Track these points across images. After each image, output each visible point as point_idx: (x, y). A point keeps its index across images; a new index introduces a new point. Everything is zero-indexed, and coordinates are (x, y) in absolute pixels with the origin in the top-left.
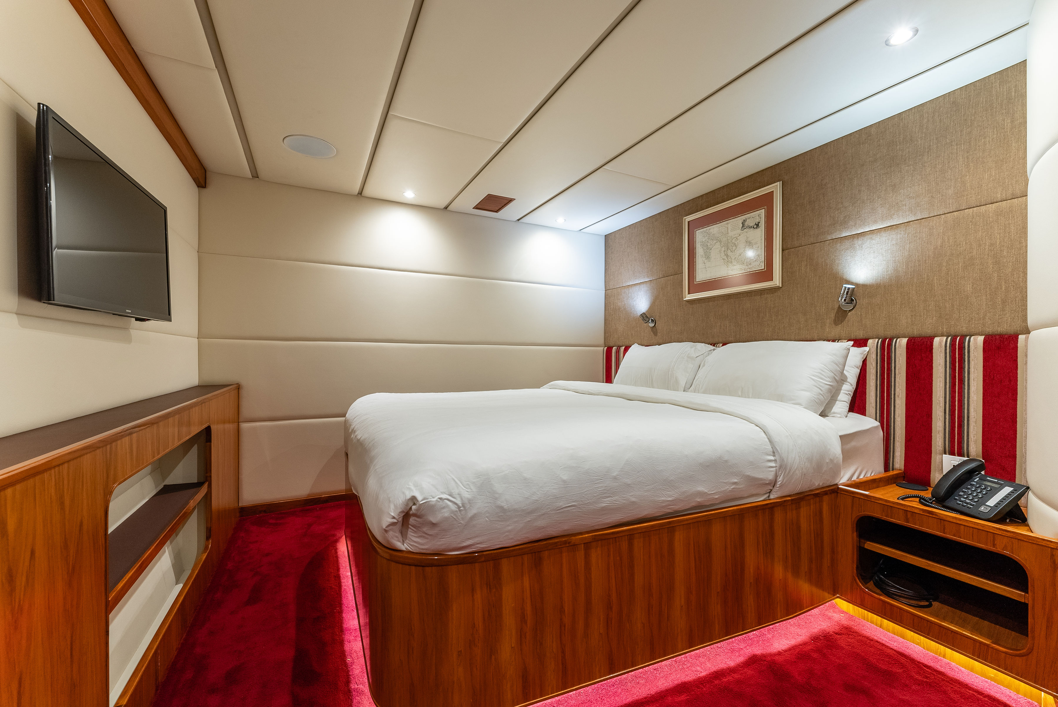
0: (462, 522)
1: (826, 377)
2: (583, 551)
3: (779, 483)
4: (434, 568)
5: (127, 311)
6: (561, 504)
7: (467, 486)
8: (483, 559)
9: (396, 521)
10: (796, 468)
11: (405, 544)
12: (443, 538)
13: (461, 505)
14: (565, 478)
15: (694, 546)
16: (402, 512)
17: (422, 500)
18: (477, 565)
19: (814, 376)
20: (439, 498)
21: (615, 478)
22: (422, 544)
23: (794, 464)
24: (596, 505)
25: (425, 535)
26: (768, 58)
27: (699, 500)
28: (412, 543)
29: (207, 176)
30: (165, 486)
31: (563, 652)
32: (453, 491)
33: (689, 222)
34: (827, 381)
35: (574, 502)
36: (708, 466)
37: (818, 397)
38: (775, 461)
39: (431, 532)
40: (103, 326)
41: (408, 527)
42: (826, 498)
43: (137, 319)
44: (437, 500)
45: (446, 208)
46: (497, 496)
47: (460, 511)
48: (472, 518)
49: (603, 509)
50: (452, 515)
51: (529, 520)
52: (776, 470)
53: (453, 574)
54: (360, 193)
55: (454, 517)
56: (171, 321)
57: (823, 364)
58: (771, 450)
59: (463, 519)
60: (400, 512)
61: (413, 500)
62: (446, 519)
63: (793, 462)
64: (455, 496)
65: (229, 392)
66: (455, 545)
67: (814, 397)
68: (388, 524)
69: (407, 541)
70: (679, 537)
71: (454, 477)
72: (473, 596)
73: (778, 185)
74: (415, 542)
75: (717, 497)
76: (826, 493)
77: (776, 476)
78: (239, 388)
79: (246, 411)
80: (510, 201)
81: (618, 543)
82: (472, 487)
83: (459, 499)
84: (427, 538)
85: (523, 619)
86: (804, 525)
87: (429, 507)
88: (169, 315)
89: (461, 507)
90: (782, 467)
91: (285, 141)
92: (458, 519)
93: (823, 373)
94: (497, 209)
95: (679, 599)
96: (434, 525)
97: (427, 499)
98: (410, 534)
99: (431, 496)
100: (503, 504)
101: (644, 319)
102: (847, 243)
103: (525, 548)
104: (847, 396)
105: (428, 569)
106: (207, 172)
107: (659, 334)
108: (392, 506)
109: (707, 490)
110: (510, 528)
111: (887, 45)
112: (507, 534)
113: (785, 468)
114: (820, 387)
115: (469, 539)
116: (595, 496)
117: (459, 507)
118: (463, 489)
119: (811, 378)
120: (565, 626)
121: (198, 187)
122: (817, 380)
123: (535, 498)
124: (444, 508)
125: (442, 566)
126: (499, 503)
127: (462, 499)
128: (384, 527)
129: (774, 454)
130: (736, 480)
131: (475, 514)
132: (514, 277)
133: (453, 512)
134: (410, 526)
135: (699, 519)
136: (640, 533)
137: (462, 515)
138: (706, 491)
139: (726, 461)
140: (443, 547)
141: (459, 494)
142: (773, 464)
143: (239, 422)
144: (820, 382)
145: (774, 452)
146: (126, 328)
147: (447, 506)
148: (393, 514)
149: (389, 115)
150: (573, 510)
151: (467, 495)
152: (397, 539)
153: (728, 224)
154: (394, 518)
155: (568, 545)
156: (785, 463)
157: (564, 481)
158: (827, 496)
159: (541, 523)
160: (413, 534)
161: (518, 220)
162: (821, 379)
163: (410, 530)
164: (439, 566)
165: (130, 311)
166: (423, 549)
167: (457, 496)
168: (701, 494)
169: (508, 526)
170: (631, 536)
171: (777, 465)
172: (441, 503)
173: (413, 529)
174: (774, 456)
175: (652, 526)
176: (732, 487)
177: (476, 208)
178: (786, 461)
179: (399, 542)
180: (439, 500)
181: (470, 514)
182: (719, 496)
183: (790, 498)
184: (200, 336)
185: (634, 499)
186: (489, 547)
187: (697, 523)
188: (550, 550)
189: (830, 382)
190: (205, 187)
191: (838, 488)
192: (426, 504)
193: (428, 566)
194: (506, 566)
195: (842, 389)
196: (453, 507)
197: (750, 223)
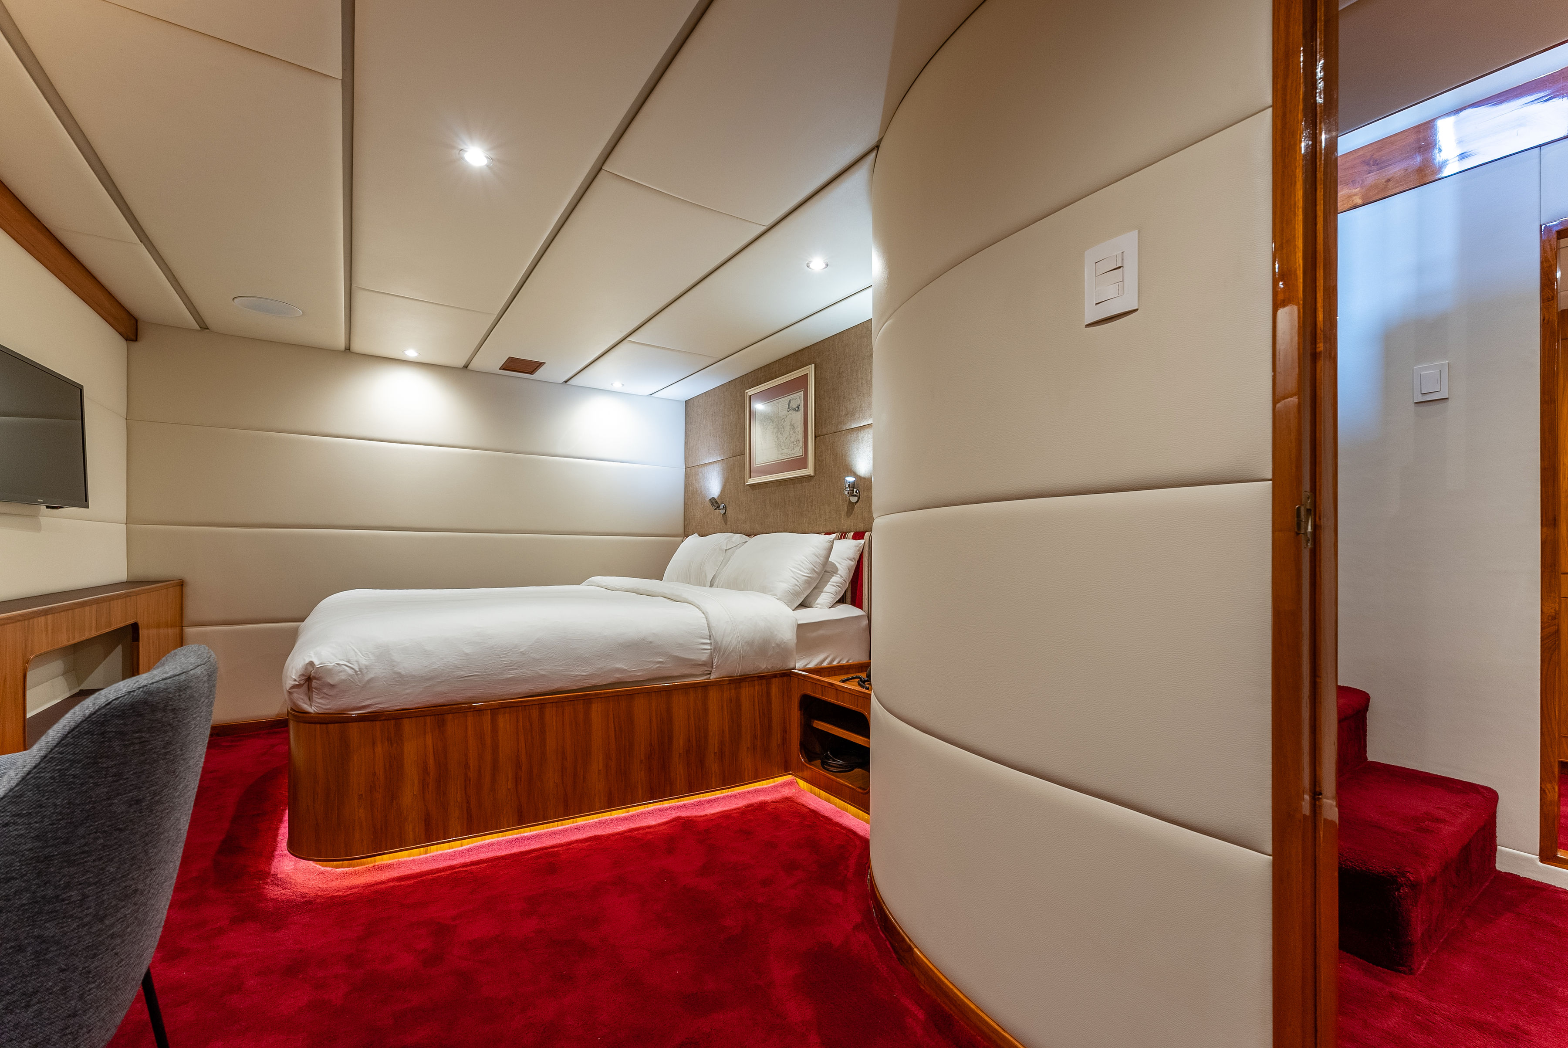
0: (359, 684)
1: (805, 569)
2: (489, 716)
3: (715, 664)
4: (336, 724)
5: (39, 500)
6: (462, 673)
7: (366, 655)
8: (383, 718)
9: (298, 683)
10: (732, 650)
11: (313, 707)
12: (342, 698)
13: (358, 670)
14: (468, 651)
15: (614, 718)
16: (303, 675)
17: (319, 665)
18: (378, 723)
19: (794, 568)
20: (337, 664)
21: (522, 653)
22: (325, 705)
23: (730, 646)
24: (501, 676)
25: (326, 696)
26: (719, 267)
27: (618, 676)
28: (317, 705)
29: (138, 327)
30: (80, 690)
31: (468, 802)
32: (351, 659)
33: (750, 396)
34: (805, 573)
35: (477, 672)
36: (629, 646)
37: (793, 588)
38: (711, 643)
39: (331, 693)
40: (10, 514)
41: (312, 691)
42: (775, 681)
43: (47, 507)
44: (334, 665)
45: (467, 367)
46: (395, 664)
47: (357, 675)
48: (369, 681)
49: (509, 679)
50: (349, 678)
51: (428, 685)
52: (711, 652)
53: (354, 730)
54: (348, 349)
55: (351, 680)
56: (88, 508)
57: (805, 556)
58: (708, 634)
59: (359, 681)
60: (300, 675)
61: (311, 664)
62: (344, 681)
63: (729, 645)
64: (353, 662)
65: (167, 588)
66: (354, 705)
67: (789, 588)
68: (291, 686)
69: (313, 703)
70: (596, 710)
71: (354, 648)
72: (374, 748)
73: (812, 367)
74: (319, 703)
75: (639, 674)
76: (775, 676)
77: (711, 658)
78: (182, 585)
79: (191, 613)
80: (540, 364)
81: (527, 711)
82: (371, 656)
83: (357, 665)
84: (329, 699)
85: (425, 771)
86: (746, 706)
87: (328, 671)
88: (86, 501)
89: (357, 672)
90: (716, 649)
91: (236, 300)
92: (355, 681)
93: (802, 564)
94: (531, 370)
95: (597, 764)
96: (332, 686)
97: (324, 664)
98: (315, 696)
99: (329, 662)
100: (400, 671)
101: (713, 504)
102: (854, 434)
103: (427, 710)
104: (835, 588)
105: (331, 726)
106: (138, 323)
107: (729, 523)
108: (294, 671)
109: (628, 667)
110: (408, 691)
111: (808, 266)
112: (405, 696)
113: (720, 650)
114: (797, 578)
115: (367, 699)
116: (500, 668)
117: (356, 672)
118: (361, 657)
119: (791, 570)
120: (470, 780)
121: (126, 340)
122: (795, 572)
123: (434, 667)
124: (341, 672)
125: (344, 722)
126: (396, 669)
127: (359, 665)
128: (288, 689)
129: (710, 638)
130: (661, 660)
131: (372, 678)
132: (560, 451)
133: (350, 675)
134: (314, 689)
135: (619, 694)
136: (553, 703)
137: (359, 678)
138: (626, 668)
139: (651, 642)
140: (344, 706)
141: (357, 661)
142: (709, 647)
143: (182, 627)
144: (798, 573)
145: (710, 636)
146: (35, 516)
147: (345, 671)
148: (294, 677)
149: (353, 287)
150: (476, 679)
151: (364, 662)
152: (302, 701)
153: (778, 403)
154: (295, 680)
155: (472, 710)
156: (719, 645)
157: (467, 654)
158: (777, 679)
159: (440, 689)
160: (317, 697)
161: (566, 382)
162: (800, 570)
163: (314, 693)
164: (340, 723)
165: (42, 501)
166: (327, 709)
167: (355, 663)
168: (618, 670)
169: (407, 689)
170: (542, 705)
171: (712, 648)
172: (338, 668)
173: (316, 691)
174: (710, 639)
175: (565, 697)
176: (657, 666)
177: (504, 368)
178: (720, 643)
179: (306, 704)
180: (336, 665)
181: (367, 678)
182: (642, 673)
183: (727, 678)
184: (130, 520)
185: (543, 673)
186: (389, 707)
187: (617, 696)
188: (454, 713)
189: (808, 574)
190: (135, 339)
191: (791, 672)
192: (325, 667)
193: (331, 723)
194: (408, 725)
195: (831, 581)
196: (351, 672)
197: (794, 405)
